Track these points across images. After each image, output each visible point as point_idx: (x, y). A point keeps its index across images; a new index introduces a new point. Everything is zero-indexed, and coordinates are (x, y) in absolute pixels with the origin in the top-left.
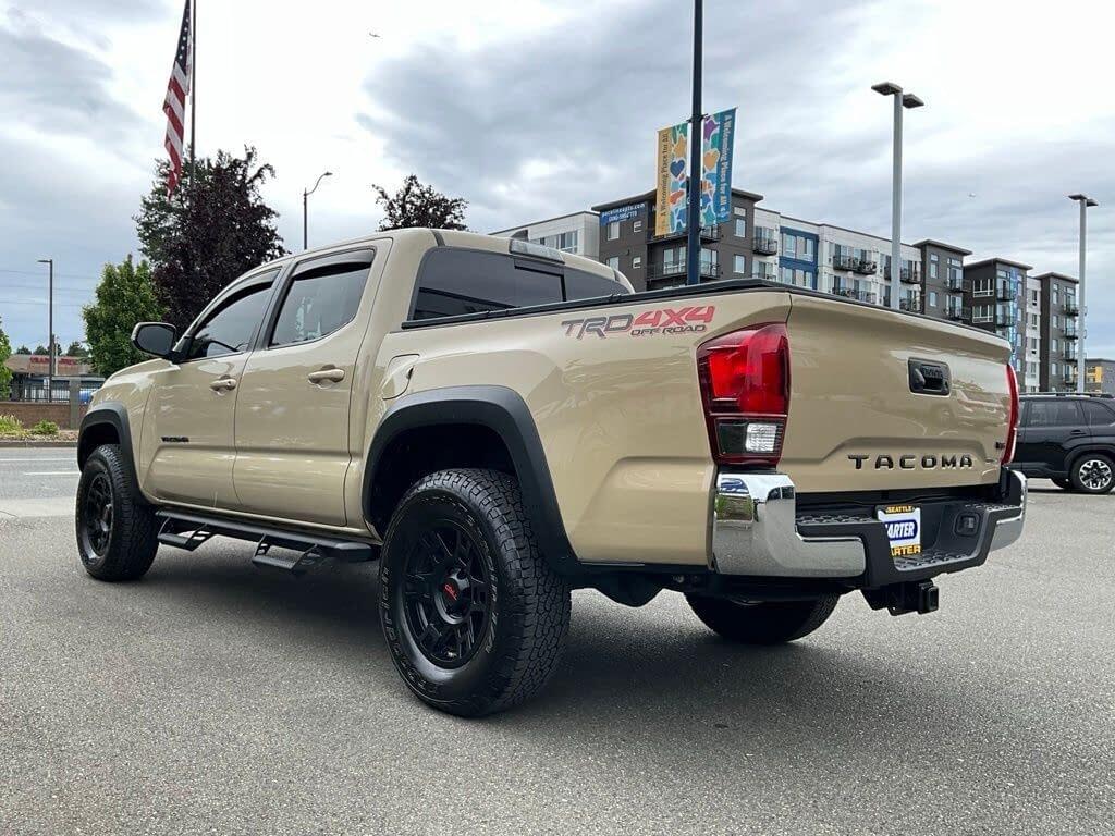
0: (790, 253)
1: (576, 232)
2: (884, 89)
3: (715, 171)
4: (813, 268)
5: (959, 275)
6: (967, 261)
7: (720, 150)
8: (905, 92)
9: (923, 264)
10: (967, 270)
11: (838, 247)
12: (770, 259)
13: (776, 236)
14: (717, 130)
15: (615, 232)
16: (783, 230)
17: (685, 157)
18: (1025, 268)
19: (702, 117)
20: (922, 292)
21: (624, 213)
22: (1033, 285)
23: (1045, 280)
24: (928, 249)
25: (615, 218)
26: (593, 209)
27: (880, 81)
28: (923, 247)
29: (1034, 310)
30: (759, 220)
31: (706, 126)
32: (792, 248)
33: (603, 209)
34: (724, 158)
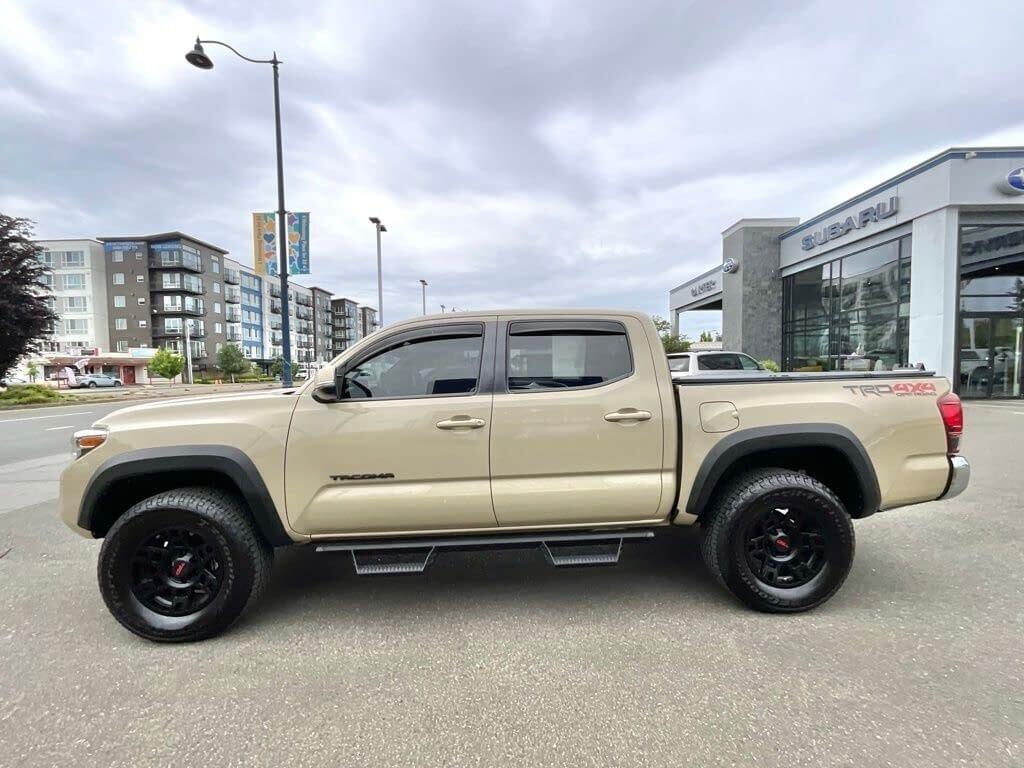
0: (246, 285)
1: (82, 252)
2: (375, 220)
3: (297, 244)
4: (259, 294)
5: (330, 304)
6: (333, 298)
7: (300, 232)
8: (382, 224)
9: (313, 298)
10: (333, 302)
11: (272, 285)
12: (235, 287)
13: (238, 275)
14: (297, 222)
15: (119, 257)
16: (241, 272)
17: (274, 231)
18: (356, 304)
19: (285, 212)
20: (314, 311)
21: (127, 246)
22: (360, 311)
23: (364, 309)
24: (316, 291)
25: (119, 248)
26: (98, 239)
27: (373, 216)
28: (313, 289)
29: (360, 322)
30: (227, 264)
31: (289, 219)
32: (247, 282)
33: (107, 240)
34: (303, 238)
